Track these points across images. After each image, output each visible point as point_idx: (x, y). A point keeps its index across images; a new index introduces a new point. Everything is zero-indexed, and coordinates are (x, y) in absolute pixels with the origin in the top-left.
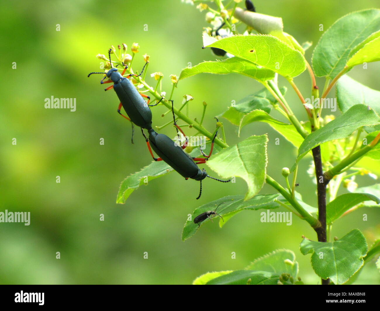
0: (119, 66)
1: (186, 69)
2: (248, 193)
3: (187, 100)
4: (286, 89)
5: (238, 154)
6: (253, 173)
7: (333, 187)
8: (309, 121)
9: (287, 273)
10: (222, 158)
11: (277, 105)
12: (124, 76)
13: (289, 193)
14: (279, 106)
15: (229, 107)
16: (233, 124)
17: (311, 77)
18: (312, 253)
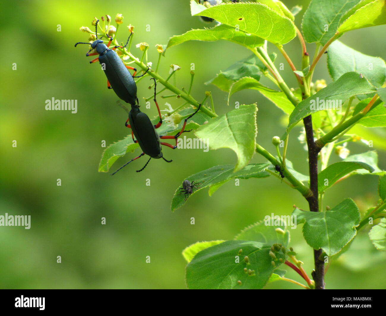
0: (103, 38)
1: (173, 38)
2: (237, 164)
3: (174, 70)
4: (276, 55)
5: (228, 124)
6: (242, 144)
7: (325, 154)
8: (300, 88)
9: (278, 243)
10: (211, 129)
11: (267, 72)
12: (110, 47)
13: (280, 162)
14: (269, 73)
15: (218, 74)
16: (222, 90)
17: (301, 43)
18: (304, 223)
